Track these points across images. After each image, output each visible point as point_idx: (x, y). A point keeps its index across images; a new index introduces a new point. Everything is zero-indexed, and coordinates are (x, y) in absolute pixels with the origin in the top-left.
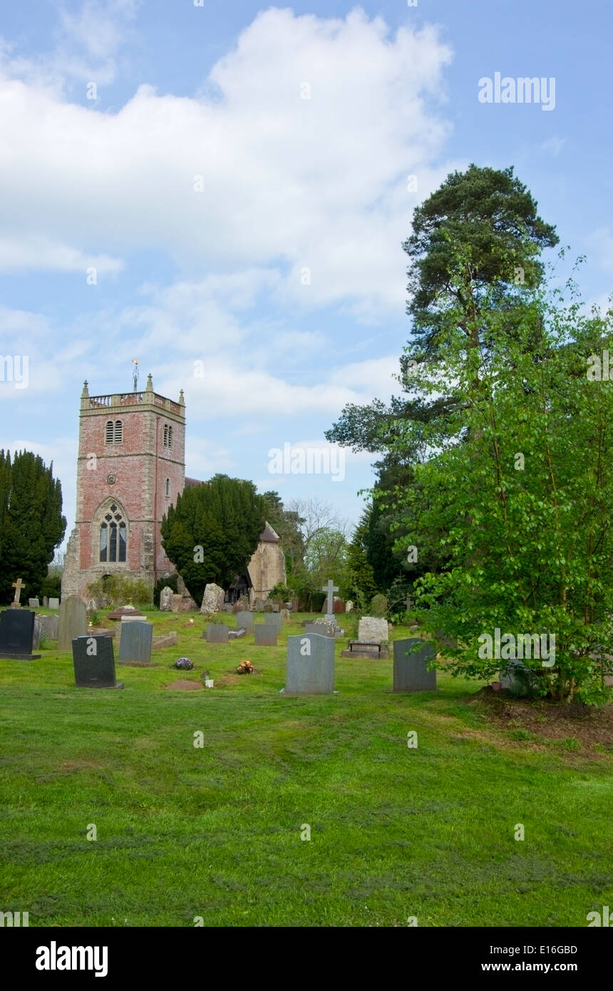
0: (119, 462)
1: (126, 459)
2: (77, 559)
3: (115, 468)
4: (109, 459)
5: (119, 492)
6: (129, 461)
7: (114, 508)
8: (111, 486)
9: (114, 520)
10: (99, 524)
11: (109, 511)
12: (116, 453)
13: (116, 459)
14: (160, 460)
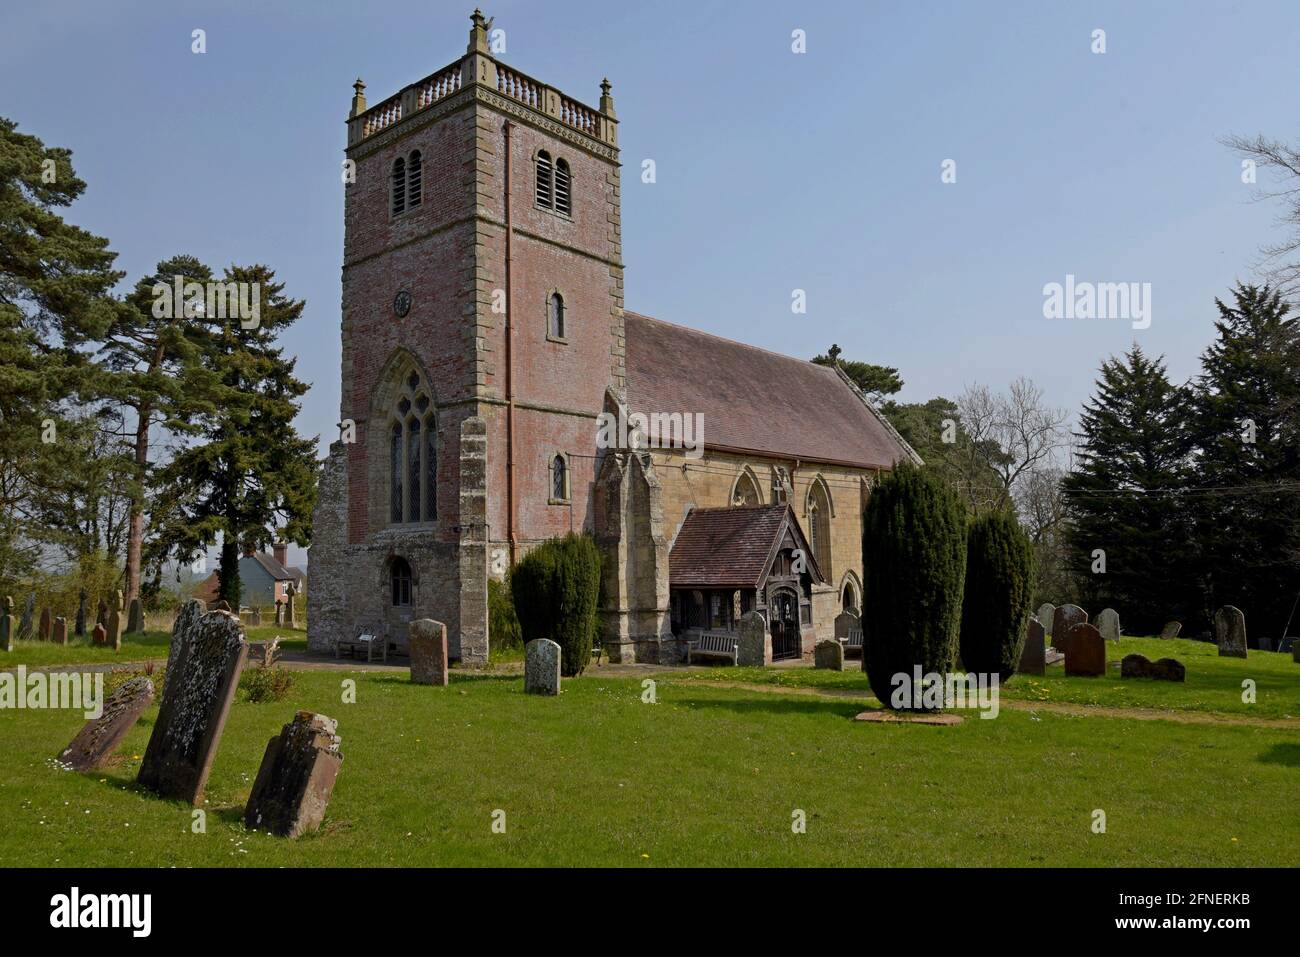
0: (416, 256)
1: (427, 244)
2: (342, 518)
3: (408, 274)
4: (398, 254)
5: (417, 332)
6: (435, 245)
7: (414, 381)
8: (403, 321)
9: (414, 411)
10: (384, 424)
11: (405, 390)
12: (412, 234)
13: (410, 250)
14: (524, 239)
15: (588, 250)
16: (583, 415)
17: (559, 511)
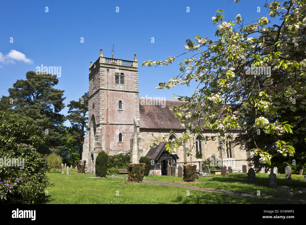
0: (95, 96)
2: (88, 147)
3: (94, 99)
5: (95, 111)
14: (112, 91)
15: (129, 91)
16: (127, 125)
17: (120, 144)
